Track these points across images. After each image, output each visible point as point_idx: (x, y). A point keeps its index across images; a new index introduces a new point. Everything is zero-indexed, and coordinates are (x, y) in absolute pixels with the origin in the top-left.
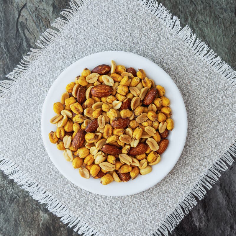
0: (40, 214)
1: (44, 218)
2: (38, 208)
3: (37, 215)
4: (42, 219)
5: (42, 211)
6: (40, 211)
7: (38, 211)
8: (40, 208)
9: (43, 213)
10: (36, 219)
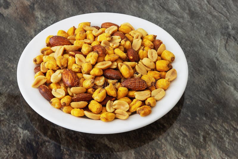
0: (19, 131)
1: (24, 134)
2: (16, 125)
3: (16, 132)
4: (22, 135)
5: (21, 128)
6: (19, 129)
7: (16, 129)
8: (19, 126)
9: (22, 130)
10: (14, 136)
